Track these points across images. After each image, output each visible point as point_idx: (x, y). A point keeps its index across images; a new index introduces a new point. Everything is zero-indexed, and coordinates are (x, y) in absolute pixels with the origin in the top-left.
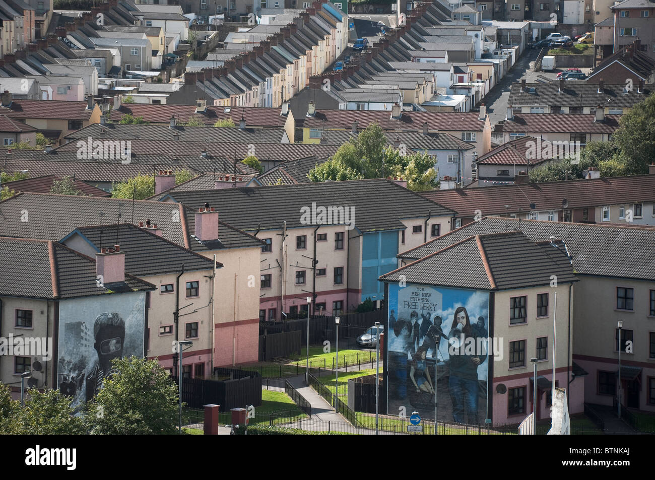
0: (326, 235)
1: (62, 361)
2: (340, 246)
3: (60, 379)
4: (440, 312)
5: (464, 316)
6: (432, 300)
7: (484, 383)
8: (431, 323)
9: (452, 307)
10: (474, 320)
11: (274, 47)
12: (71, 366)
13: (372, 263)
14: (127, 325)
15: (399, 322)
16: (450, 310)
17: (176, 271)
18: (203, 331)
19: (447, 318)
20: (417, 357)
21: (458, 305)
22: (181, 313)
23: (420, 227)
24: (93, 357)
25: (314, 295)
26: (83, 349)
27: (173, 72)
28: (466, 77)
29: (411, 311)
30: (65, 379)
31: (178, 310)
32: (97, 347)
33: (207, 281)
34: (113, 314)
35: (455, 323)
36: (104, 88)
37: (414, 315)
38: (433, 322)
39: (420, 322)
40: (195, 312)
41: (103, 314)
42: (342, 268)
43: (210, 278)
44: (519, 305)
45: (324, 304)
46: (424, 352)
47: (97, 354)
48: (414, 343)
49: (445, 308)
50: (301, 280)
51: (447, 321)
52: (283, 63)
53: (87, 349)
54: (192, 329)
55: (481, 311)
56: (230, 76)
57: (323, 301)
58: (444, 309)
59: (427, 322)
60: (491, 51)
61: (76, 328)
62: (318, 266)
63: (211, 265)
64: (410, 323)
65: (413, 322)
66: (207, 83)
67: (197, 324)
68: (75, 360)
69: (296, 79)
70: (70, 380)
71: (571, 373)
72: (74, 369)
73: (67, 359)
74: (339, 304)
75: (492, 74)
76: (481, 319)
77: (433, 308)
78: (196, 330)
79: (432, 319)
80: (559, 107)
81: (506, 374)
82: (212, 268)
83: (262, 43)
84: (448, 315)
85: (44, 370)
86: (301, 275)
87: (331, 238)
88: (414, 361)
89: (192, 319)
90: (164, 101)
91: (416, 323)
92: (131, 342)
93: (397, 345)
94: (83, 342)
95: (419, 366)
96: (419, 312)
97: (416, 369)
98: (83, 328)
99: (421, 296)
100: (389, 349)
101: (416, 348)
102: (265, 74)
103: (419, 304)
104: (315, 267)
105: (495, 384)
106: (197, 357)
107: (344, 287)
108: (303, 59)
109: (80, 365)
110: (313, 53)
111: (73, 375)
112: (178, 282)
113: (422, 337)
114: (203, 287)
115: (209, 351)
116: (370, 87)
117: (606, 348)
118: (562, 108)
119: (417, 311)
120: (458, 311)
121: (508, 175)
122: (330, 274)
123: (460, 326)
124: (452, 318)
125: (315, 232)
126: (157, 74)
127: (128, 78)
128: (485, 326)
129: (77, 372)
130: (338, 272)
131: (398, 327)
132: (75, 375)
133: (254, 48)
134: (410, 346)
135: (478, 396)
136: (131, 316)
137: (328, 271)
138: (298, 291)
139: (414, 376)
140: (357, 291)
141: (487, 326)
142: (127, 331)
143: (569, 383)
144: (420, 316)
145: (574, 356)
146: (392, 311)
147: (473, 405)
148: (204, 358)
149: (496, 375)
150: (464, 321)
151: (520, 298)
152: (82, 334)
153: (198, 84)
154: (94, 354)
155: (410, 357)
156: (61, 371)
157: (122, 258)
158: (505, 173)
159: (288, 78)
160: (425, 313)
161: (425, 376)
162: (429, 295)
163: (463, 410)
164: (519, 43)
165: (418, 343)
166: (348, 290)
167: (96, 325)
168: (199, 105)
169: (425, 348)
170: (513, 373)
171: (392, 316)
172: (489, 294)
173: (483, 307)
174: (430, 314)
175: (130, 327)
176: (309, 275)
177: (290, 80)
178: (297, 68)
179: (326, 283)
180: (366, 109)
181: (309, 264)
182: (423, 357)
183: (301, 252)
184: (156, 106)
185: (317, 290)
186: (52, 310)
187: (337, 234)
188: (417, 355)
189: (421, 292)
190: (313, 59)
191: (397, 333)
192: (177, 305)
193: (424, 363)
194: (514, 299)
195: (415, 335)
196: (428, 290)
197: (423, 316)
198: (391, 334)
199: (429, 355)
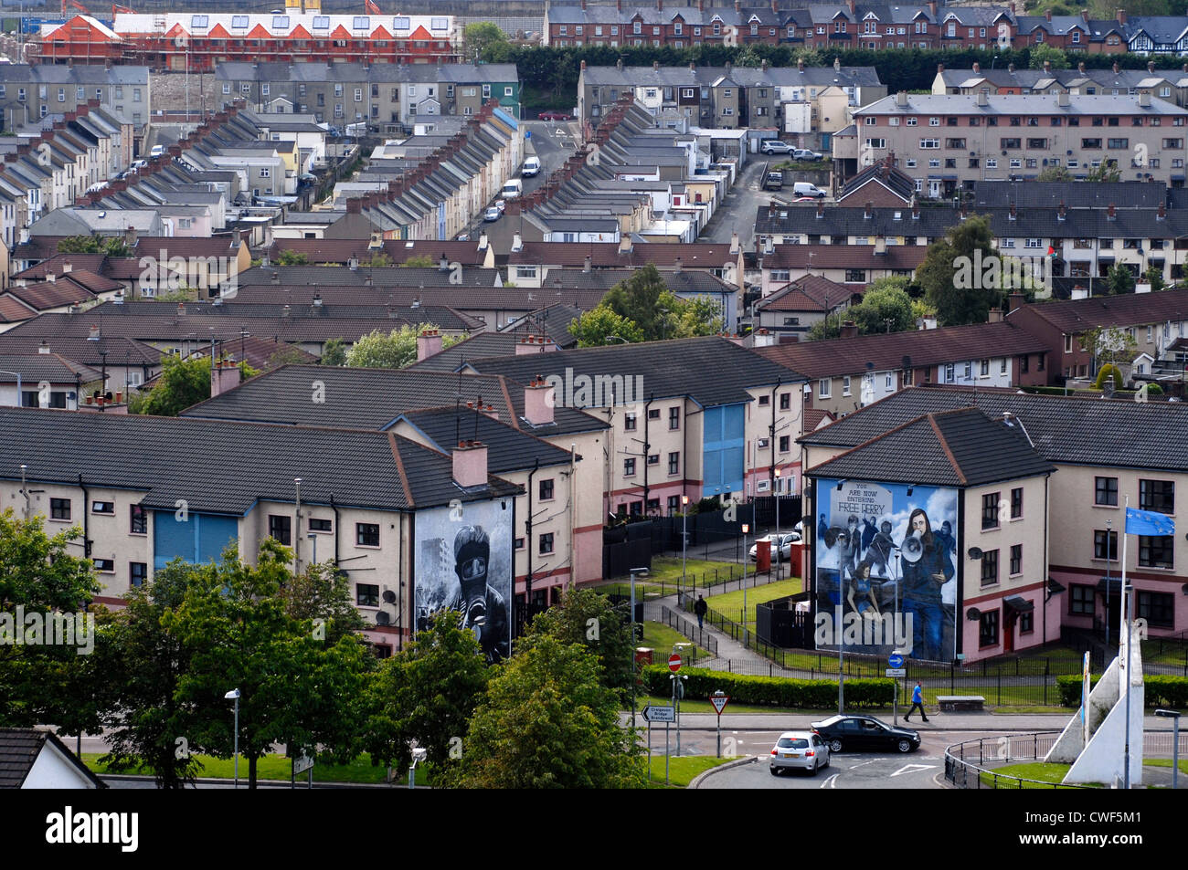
0: (658, 411)
1: (419, 590)
2: (675, 426)
3: (417, 613)
4: (889, 516)
5: (923, 520)
6: (878, 500)
7: (951, 607)
8: (876, 531)
9: (906, 509)
10: (937, 526)
11: (443, 164)
12: (429, 596)
13: (717, 446)
14: (491, 542)
15: (833, 529)
16: (903, 513)
17: (529, 467)
18: (560, 545)
19: (899, 524)
20: (858, 575)
21: (913, 508)
22: (534, 521)
23: (767, 397)
24: (453, 584)
25: (646, 489)
26: (442, 573)
27: (312, 197)
28: (683, 198)
29: (848, 515)
30: (423, 613)
31: (530, 518)
32: (458, 570)
33: (563, 479)
34: (476, 528)
35: (911, 530)
36: (233, 219)
37: (852, 520)
38: (880, 529)
39: (862, 529)
40: (550, 519)
41: (465, 528)
42: (677, 453)
43: (567, 474)
44: (991, 505)
45: (657, 501)
46: (867, 569)
47: (458, 581)
48: (853, 556)
49: (895, 511)
50: (630, 470)
51: (898, 528)
52: (456, 184)
53: (446, 573)
54: (547, 543)
55: (947, 514)
56: (397, 202)
57: (656, 497)
58: (894, 513)
59: (871, 529)
60: (706, 167)
61: (434, 546)
62: (651, 452)
63: (568, 458)
64: (847, 531)
65: (852, 528)
66: (372, 211)
67: (552, 534)
68: (434, 589)
69: (470, 202)
70: (429, 614)
71: (1048, 590)
72: (432, 600)
73: (425, 587)
74: (674, 500)
75: (714, 195)
76: (946, 524)
77: (879, 511)
78: (551, 543)
79: (878, 525)
80: (819, 236)
81: (978, 594)
82: (570, 462)
83: (428, 158)
84: (900, 519)
85: (397, 602)
86: (630, 464)
87: (665, 414)
88: (853, 580)
89: (546, 530)
90: (319, 235)
91: (857, 532)
92: (497, 563)
93: (829, 559)
94: (443, 564)
95: (860, 586)
96: (861, 516)
97: (857, 591)
98: (442, 546)
99: (862, 496)
100: (818, 565)
101: (856, 564)
102: (438, 198)
103: (860, 506)
104: (646, 452)
105: (966, 609)
106: (553, 578)
107: (682, 478)
108: (477, 180)
109: (439, 596)
110: (487, 170)
111: (433, 607)
112: (530, 481)
113: (864, 549)
114: (559, 488)
115: (568, 570)
116: (579, 212)
117: (1084, 555)
118: (822, 238)
119: (856, 514)
120: (914, 515)
121: (797, 324)
122: (664, 461)
123: (917, 534)
124: (906, 524)
125: (647, 408)
126: (294, 199)
127: (260, 205)
128: (952, 534)
129: (436, 603)
130: (674, 458)
131: (830, 536)
132: (434, 608)
133: (420, 165)
134: (849, 560)
135: (942, 624)
136: (496, 529)
137: (661, 458)
138: (627, 485)
139: (854, 599)
140: (697, 483)
141: (955, 533)
142: (492, 549)
143: (1045, 602)
144: (861, 521)
145: (1050, 566)
146: (823, 516)
147: (936, 636)
148: (562, 579)
149: (967, 596)
150: (923, 527)
151: (992, 495)
152: (442, 554)
153: (363, 212)
154: (455, 580)
155: (848, 576)
156: (418, 603)
157: (483, 454)
158: (793, 321)
159: (461, 202)
160: (868, 517)
161: (868, 598)
162: (874, 494)
163: (922, 643)
164: (738, 156)
165: (859, 557)
166: (685, 482)
167: (457, 542)
168: (375, 239)
169: (869, 563)
170: (985, 593)
171: (822, 522)
172: (957, 492)
173: (949, 509)
174: (875, 519)
175: (496, 544)
176: (640, 463)
177: (463, 203)
178: (470, 189)
179: (660, 474)
180: (575, 240)
181: (640, 449)
182: (866, 575)
183: (631, 435)
184: (311, 242)
185: (649, 484)
186: (407, 523)
187: (672, 409)
188: (857, 572)
189: (862, 490)
190: (488, 178)
191: (830, 544)
192: (530, 512)
193: (867, 583)
194: (985, 497)
195: (854, 546)
196: (872, 487)
197: (865, 521)
198: (821, 545)
199: (875, 572)
